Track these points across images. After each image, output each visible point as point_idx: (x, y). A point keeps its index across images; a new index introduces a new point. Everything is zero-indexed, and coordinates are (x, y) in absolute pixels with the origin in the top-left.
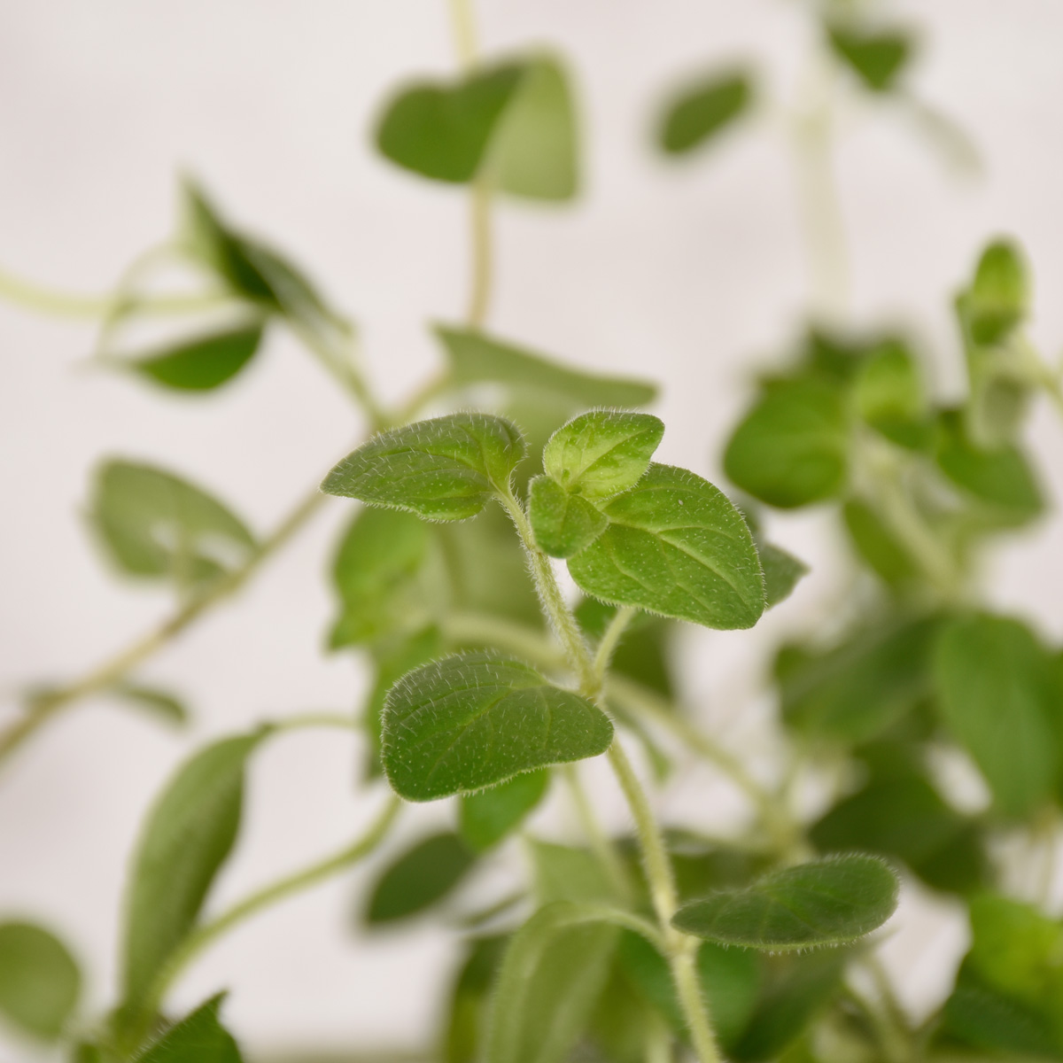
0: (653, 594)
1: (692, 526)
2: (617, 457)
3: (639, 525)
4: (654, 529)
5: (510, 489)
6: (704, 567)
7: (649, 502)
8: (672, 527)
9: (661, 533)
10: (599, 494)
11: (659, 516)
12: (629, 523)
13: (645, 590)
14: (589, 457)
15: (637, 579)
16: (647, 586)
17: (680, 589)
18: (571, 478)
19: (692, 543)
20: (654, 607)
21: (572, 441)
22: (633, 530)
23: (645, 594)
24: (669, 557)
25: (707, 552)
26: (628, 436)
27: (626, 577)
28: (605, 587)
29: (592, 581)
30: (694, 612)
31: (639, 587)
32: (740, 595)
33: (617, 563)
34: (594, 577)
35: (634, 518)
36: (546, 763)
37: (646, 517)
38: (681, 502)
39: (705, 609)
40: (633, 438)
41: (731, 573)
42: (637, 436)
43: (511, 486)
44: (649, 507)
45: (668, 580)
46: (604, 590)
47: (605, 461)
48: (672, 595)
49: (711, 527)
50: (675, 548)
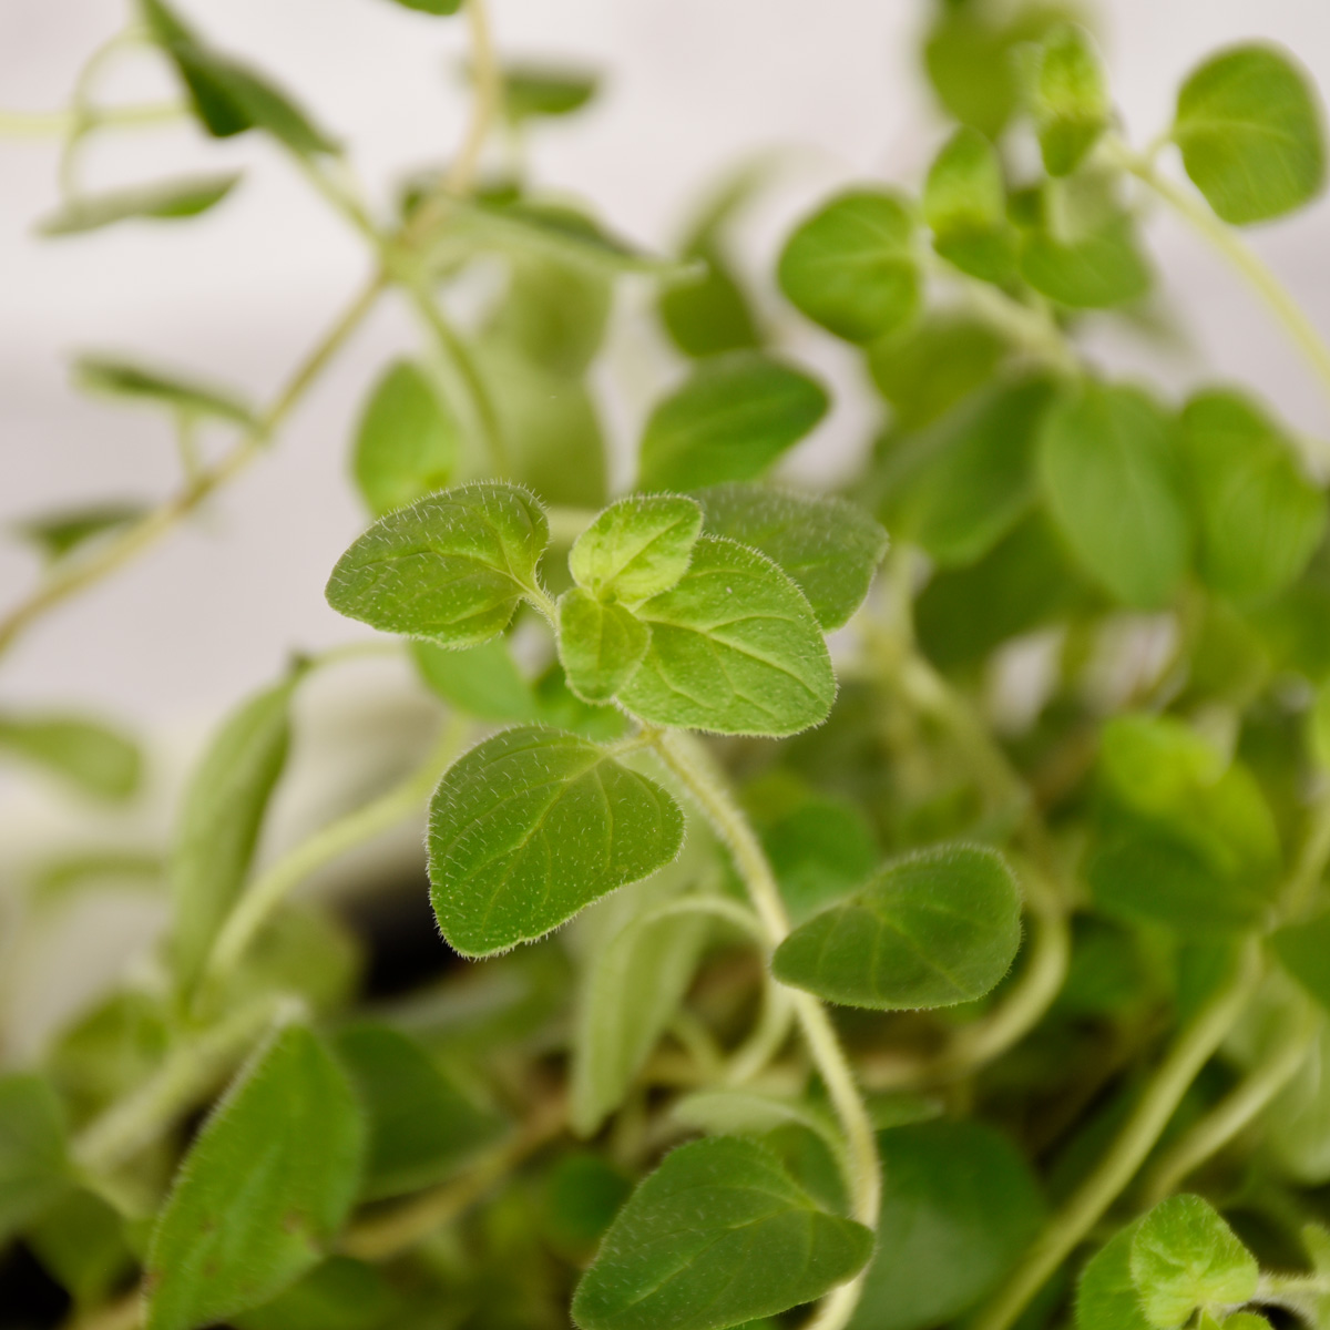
0: (709, 710)
1: (744, 617)
2: (651, 558)
3: (686, 623)
4: (702, 627)
5: (536, 584)
6: (763, 664)
7: (693, 594)
8: (722, 622)
9: (711, 631)
10: (635, 598)
11: (706, 610)
12: (675, 622)
13: (700, 707)
14: (620, 559)
15: (689, 695)
16: (702, 702)
17: (740, 699)
18: (603, 582)
19: (747, 640)
20: (712, 726)
21: (599, 545)
22: (679, 630)
23: (701, 713)
24: (723, 661)
25: (766, 646)
26: (662, 529)
27: (677, 695)
28: (655, 708)
29: (640, 702)
30: (758, 723)
31: (693, 704)
32: (808, 685)
33: (666, 677)
34: (641, 696)
35: (678, 614)
36: (613, 888)
37: (691, 613)
38: (729, 590)
39: (769, 715)
40: (667, 532)
41: (795, 663)
42: (672, 529)
43: (538, 579)
44: (694, 600)
45: (724, 689)
46: (655, 712)
47: (639, 563)
48: (731, 707)
49: (766, 613)
50: (727, 648)
